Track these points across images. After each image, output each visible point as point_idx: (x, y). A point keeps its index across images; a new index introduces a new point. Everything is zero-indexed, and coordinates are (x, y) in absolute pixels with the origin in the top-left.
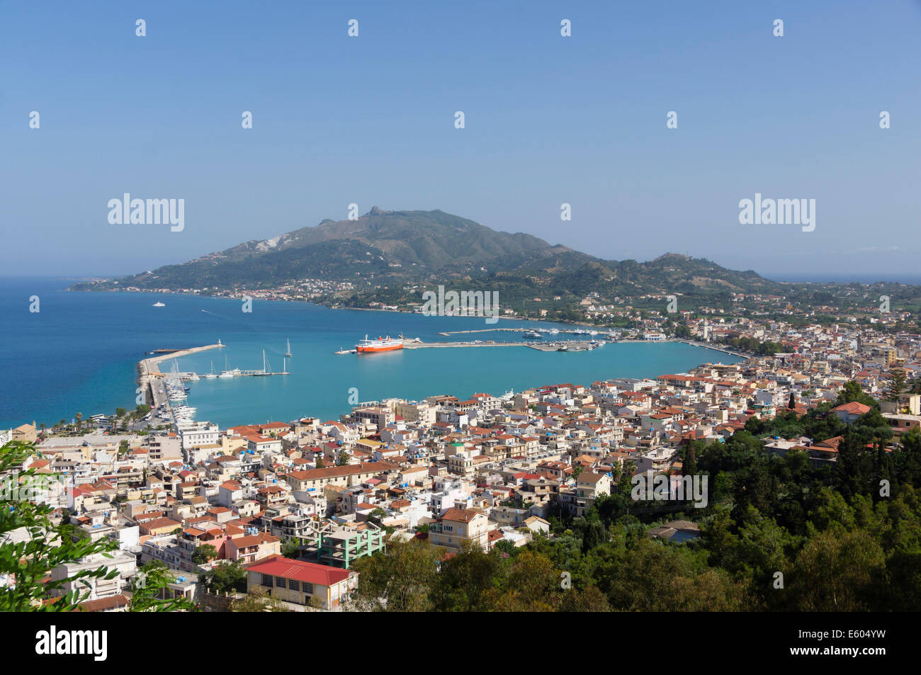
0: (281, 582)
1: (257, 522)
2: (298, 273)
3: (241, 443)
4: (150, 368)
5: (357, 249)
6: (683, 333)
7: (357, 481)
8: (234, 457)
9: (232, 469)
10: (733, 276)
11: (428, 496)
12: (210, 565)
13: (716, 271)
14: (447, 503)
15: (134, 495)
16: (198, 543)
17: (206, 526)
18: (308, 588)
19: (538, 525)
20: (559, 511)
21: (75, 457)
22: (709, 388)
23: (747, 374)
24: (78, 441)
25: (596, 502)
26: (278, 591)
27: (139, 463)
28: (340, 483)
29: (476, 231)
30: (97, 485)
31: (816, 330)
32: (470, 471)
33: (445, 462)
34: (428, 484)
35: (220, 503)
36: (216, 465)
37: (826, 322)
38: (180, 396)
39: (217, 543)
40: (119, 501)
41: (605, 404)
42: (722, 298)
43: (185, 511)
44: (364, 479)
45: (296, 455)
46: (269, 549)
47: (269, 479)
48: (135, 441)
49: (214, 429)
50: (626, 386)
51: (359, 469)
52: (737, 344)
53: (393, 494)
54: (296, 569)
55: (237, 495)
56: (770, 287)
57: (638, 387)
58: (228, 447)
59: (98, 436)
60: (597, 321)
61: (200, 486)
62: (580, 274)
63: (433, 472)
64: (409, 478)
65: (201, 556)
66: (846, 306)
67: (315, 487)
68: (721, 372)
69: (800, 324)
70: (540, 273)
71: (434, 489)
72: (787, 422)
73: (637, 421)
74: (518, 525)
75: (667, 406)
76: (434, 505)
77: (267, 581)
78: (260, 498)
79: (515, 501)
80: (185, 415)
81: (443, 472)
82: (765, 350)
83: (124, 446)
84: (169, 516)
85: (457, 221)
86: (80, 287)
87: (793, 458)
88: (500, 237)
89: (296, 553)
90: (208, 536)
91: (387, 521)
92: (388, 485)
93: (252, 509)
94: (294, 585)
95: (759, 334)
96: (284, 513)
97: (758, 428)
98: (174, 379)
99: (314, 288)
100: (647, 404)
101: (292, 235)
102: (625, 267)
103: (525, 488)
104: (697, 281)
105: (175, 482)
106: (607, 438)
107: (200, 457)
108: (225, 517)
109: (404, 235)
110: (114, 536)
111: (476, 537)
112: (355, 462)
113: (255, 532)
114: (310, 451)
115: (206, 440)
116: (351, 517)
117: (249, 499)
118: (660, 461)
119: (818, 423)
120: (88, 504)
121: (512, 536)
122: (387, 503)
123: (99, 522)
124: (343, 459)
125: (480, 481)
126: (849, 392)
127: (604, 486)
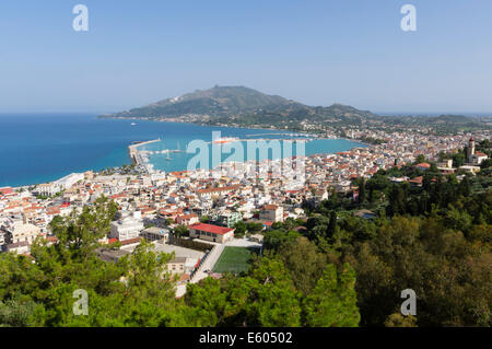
0: (203, 233)
1: (186, 209)
2: (187, 111)
3: (175, 178)
4: (133, 149)
5: (211, 102)
6: (343, 135)
7: (224, 193)
8: (172, 184)
9: (173, 189)
10: (360, 113)
11: (253, 199)
12: (172, 226)
13: (355, 111)
14: (261, 203)
15: (137, 199)
16: (166, 217)
17: (168, 211)
18: (215, 235)
19: (299, 211)
20: (307, 205)
21: (111, 184)
22: (357, 157)
23: (371, 152)
24: (111, 177)
25: (323, 202)
26: (201, 236)
27: (136, 186)
28: (217, 194)
29: (257, 95)
30: (121, 195)
31: (397, 134)
32: (267, 191)
33: (257, 186)
34: (252, 195)
35: (171, 202)
36: (167, 187)
37: (400, 131)
38: (146, 160)
39: (174, 217)
40: (130, 201)
41: (317, 164)
42: (357, 122)
43: (157, 205)
44: (226, 193)
45: (197, 183)
46: (194, 220)
47: (188, 193)
48: (133, 178)
49: (163, 173)
50: (324, 156)
51: (223, 189)
52: (365, 140)
53: (239, 199)
54: (208, 228)
55: (177, 199)
56: (376, 117)
57: (329, 157)
58: (170, 179)
59: (116, 175)
60: (308, 131)
61: (162, 195)
62: (300, 112)
63: (253, 191)
64: (244, 192)
65: (167, 223)
66: (407, 125)
67: (208, 196)
68: (361, 151)
69: (390, 132)
70: (284, 111)
71: (255, 196)
72: (395, 170)
73: (330, 170)
74: (292, 211)
75: (342, 165)
76: (256, 203)
77: (198, 232)
78: (186, 200)
79: (288, 202)
80: (150, 167)
81: (257, 191)
82: (377, 142)
83: (128, 179)
84: (151, 207)
85: (250, 90)
86: (100, 117)
88: (267, 97)
89: (207, 221)
90: (170, 215)
91: (239, 209)
92: (236, 195)
93: (183, 204)
94: (209, 234)
95: (374, 136)
96: (197, 206)
97: (382, 173)
98: (143, 153)
99: (194, 117)
100: (333, 164)
101: (184, 96)
102: (318, 109)
103: (292, 196)
104: (347, 115)
105: (151, 194)
106: (319, 177)
107: (159, 184)
108: (174, 207)
109: (229, 96)
110: (131, 215)
111: (279, 215)
112: (221, 186)
113: (188, 213)
114: (202, 182)
115: (160, 178)
116: (224, 208)
117: (181, 200)
118: (346, 185)
119: (409, 170)
120: (119, 202)
121: (291, 215)
122: (237, 202)
123: (124, 209)
124: (217, 185)
125: (272, 194)
126: (420, 159)
127: (325, 196)
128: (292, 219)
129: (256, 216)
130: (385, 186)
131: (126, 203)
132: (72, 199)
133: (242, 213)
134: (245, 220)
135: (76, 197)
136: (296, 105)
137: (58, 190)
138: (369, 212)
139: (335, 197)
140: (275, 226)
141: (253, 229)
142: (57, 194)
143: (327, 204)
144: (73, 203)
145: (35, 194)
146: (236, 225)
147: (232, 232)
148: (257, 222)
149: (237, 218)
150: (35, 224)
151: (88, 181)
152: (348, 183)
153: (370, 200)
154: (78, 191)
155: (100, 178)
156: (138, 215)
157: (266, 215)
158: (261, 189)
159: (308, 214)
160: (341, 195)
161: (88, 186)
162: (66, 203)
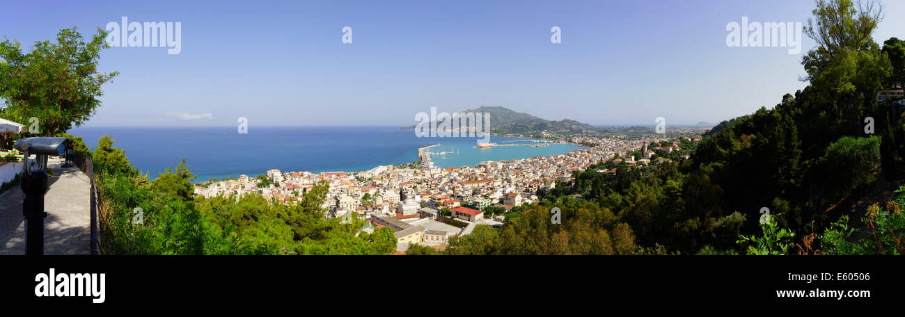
0: (461, 214)
1: (452, 196)
3: (447, 173)
4: (421, 150)
6: (570, 141)
7: (481, 185)
8: (445, 177)
9: (445, 180)
10: (582, 125)
11: (502, 189)
12: (440, 208)
13: (578, 124)
14: (507, 192)
15: (419, 186)
16: (437, 201)
17: (439, 196)
18: (469, 216)
19: (534, 197)
20: (540, 193)
21: (403, 175)
22: (578, 156)
23: (588, 152)
24: (404, 170)
25: (551, 190)
26: (460, 216)
27: (419, 177)
28: (476, 185)
29: (512, 113)
30: (409, 182)
31: (605, 139)
32: (513, 182)
33: (506, 179)
34: (501, 186)
35: (442, 190)
36: (440, 179)
37: (607, 137)
38: (429, 159)
39: (442, 201)
40: (414, 187)
41: (550, 162)
42: (580, 131)
43: (432, 191)
44: (483, 184)
45: (463, 177)
46: (457, 204)
47: (455, 184)
48: (418, 171)
49: (439, 169)
50: (556, 156)
51: (481, 181)
52: (584, 144)
53: (491, 189)
54: (465, 210)
55: (447, 188)
56: (592, 128)
57: (559, 157)
58: (443, 174)
59: (408, 169)
60: (547, 138)
61: (436, 185)
62: (541, 125)
63: (503, 182)
64: (496, 184)
65: (437, 205)
66: (612, 133)
67: (469, 186)
68: (581, 152)
69: (601, 139)
70: (531, 125)
71: (503, 187)
72: (601, 165)
73: (560, 166)
74: (529, 197)
75: (568, 162)
76: (503, 192)
77: (457, 213)
78: (453, 189)
79: (527, 191)
80: (431, 164)
81: (505, 182)
82: (592, 145)
83: (415, 172)
84: (428, 193)
85: (506, 110)
86: (402, 128)
87: (604, 175)
88: (518, 114)
89: (465, 206)
90: (440, 199)
91: (491, 197)
92: (490, 186)
93: (451, 192)
94: (465, 215)
95: (590, 141)
96: (460, 194)
97: (593, 167)
98: (428, 154)
100: (562, 161)
102: (553, 123)
103: (530, 187)
104: (573, 127)
105: (430, 183)
106: (552, 171)
107: (435, 176)
108: (444, 194)
110: (414, 197)
111: (518, 201)
112: (479, 179)
113: (452, 199)
114: (466, 176)
115: (437, 172)
116: (479, 196)
117: (450, 189)
118: (568, 177)
119: (609, 165)
120: (407, 188)
121: (528, 201)
122: (490, 191)
123: (409, 193)
124: (476, 179)
125: (517, 185)
126: (617, 156)
127: (553, 186)
128: (526, 204)
129: (501, 201)
130: (593, 176)
131: (411, 189)
132: (377, 183)
133: (492, 199)
134: (493, 205)
135: (380, 182)
136: (538, 120)
137: (370, 176)
138: (580, 195)
139: (560, 186)
140: (514, 209)
141: (498, 212)
142: (370, 179)
143: (554, 192)
144: (378, 186)
145: (357, 178)
146: (486, 209)
147: (482, 214)
148: (502, 206)
149: (487, 203)
150: (353, 197)
151: (389, 172)
152: (570, 175)
153: (582, 187)
154: (382, 178)
155: (397, 170)
156: (418, 198)
157: (508, 201)
158: (509, 181)
159: (540, 199)
160: (564, 184)
161: (388, 175)
162: (374, 185)
